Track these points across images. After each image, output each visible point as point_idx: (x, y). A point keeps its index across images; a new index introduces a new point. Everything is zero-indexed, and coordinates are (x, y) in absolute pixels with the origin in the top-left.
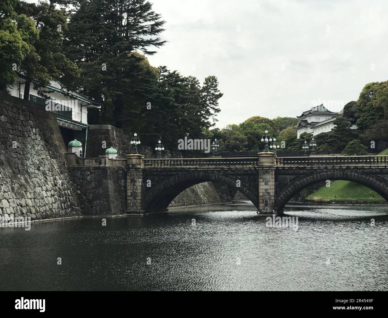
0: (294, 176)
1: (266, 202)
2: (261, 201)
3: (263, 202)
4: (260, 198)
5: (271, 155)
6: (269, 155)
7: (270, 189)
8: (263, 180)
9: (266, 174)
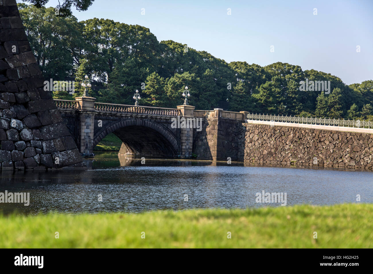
0: (106, 122)
1: (87, 145)
2: (82, 144)
3: (84, 145)
4: (82, 141)
5: (93, 100)
6: (91, 100)
7: (91, 133)
8: (85, 123)
9: (88, 118)
